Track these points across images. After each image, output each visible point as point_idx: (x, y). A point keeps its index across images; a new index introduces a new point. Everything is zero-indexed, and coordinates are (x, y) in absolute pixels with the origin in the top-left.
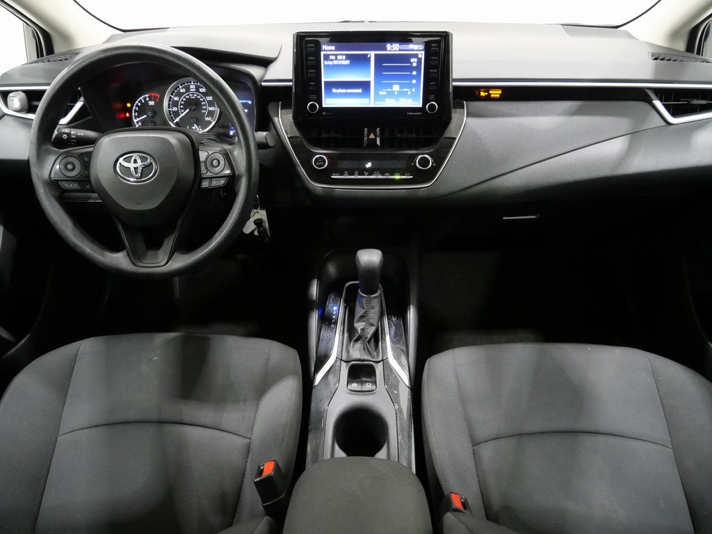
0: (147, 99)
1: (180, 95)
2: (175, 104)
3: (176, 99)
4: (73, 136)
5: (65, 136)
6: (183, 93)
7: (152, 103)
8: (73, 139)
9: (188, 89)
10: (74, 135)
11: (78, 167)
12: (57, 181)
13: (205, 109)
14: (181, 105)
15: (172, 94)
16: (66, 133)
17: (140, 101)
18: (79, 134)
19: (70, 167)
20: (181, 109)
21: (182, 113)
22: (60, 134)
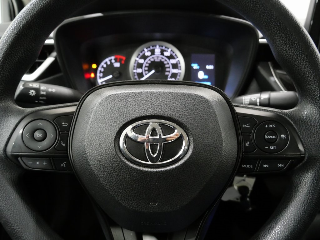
0: (113, 61)
1: (144, 57)
2: (140, 66)
3: (141, 61)
4: (42, 93)
5: (32, 93)
6: (148, 57)
7: (117, 65)
8: (43, 96)
9: (153, 52)
10: (43, 91)
11: (51, 135)
12: (16, 157)
13: (169, 72)
14: (145, 67)
15: (138, 57)
16: (34, 89)
17: (106, 63)
18: (50, 90)
19: (38, 135)
20: (145, 70)
21: (146, 74)
22: (27, 89)
